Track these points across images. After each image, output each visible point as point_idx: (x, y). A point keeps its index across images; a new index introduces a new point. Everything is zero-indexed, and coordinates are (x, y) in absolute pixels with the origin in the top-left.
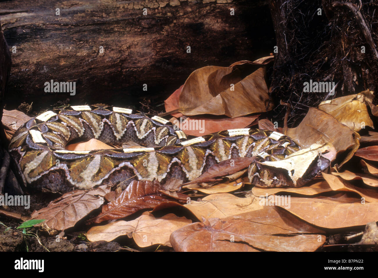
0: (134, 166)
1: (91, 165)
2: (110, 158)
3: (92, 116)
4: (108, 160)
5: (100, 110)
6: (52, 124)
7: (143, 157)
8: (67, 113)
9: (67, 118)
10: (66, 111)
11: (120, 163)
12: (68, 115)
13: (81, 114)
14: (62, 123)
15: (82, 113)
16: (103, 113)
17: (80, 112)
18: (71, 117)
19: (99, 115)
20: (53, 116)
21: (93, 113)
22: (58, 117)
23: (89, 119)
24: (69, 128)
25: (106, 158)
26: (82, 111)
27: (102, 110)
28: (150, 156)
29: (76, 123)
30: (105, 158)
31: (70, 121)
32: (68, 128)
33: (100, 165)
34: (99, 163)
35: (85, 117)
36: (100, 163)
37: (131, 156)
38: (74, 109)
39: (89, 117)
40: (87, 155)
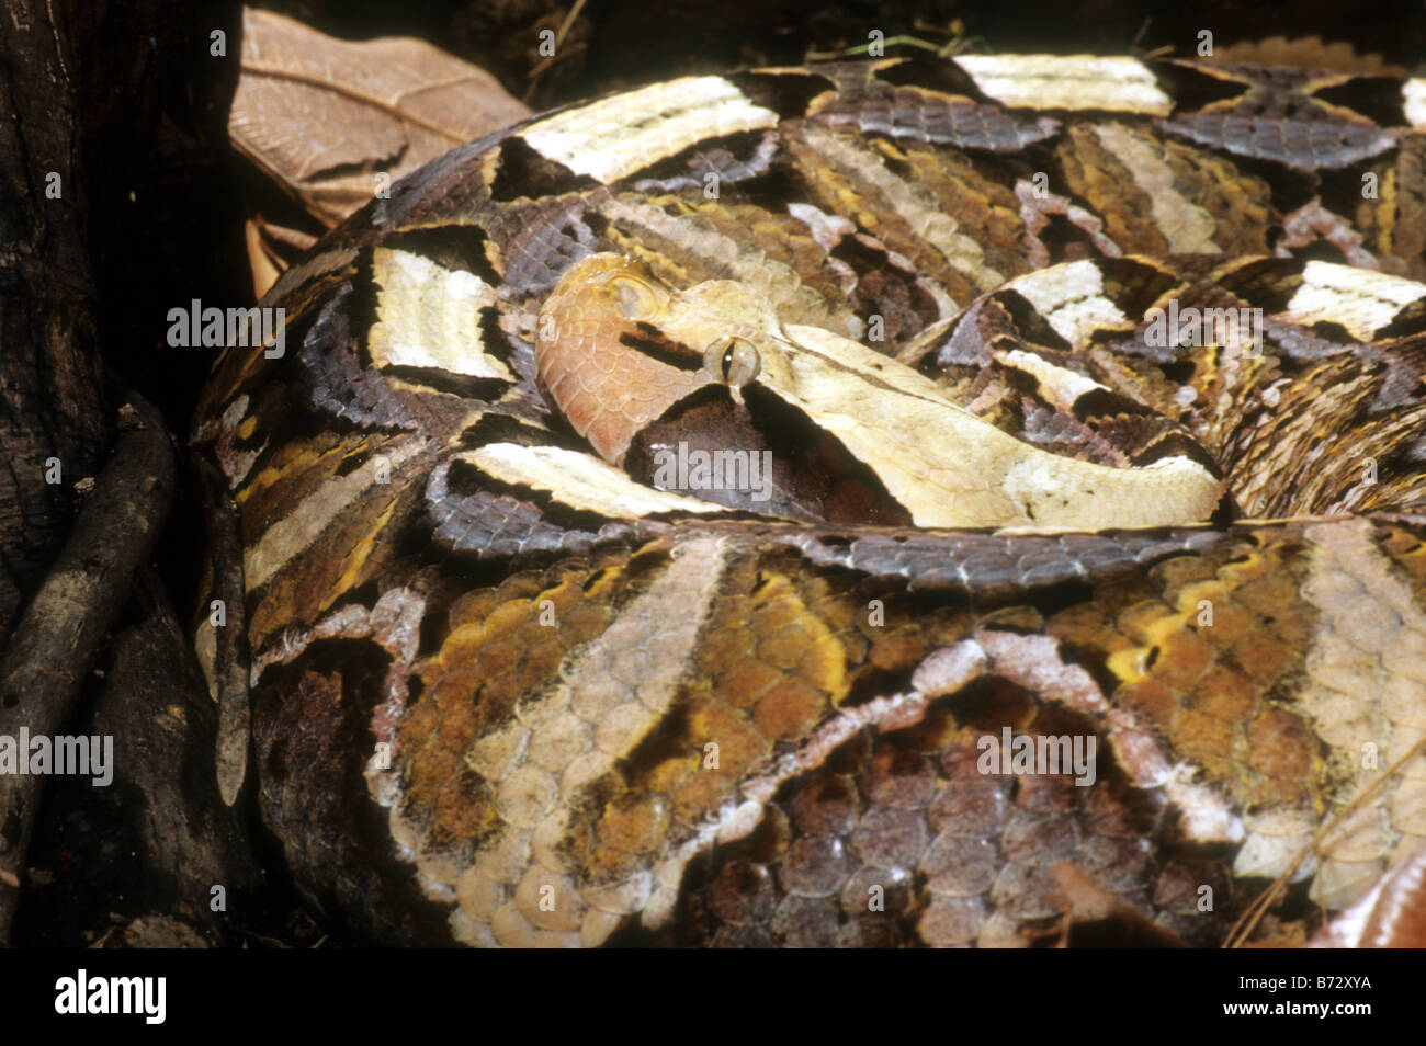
0: (1108, 683)
1: (611, 658)
2: (820, 584)
3: (1166, 175)
4: (795, 601)
5: (1259, 110)
6: (671, 210)
7: (1230, 570)
8: (897, 123)
9: (873, 171)
10: (890, 97)
11: (933, 648)
12: (902, 144)
13: (1051, 143)
14: (798, 210)
15: (1061, 137)
16: (1303, 148)
17: (1048, 127)
18: (928, 164)
19: (1246, 166)
20: (724, 127)
21: (1190, 142)
22: (782, 148)
23: (1138, 204)
24: (860, 271)
25: (776, 581)
26: (1064, 116)
27: (1290, 111)
28: (1319, 556)
29: (965, 229)
30: (761, 583)
31: (905, 208)
32: (842, 268)
33: (695, 657)
34: (689, 634)
35: (1091, 173)
36: (703, 633)
37: (1079, 567)
38: (991, 89)
39: (1142, 179)
40: (613, 533)
